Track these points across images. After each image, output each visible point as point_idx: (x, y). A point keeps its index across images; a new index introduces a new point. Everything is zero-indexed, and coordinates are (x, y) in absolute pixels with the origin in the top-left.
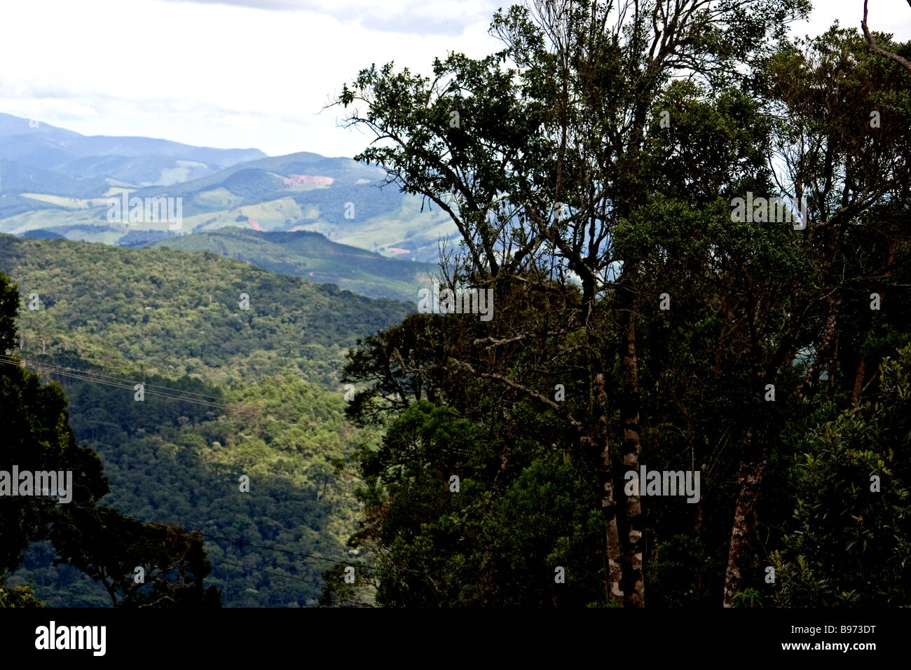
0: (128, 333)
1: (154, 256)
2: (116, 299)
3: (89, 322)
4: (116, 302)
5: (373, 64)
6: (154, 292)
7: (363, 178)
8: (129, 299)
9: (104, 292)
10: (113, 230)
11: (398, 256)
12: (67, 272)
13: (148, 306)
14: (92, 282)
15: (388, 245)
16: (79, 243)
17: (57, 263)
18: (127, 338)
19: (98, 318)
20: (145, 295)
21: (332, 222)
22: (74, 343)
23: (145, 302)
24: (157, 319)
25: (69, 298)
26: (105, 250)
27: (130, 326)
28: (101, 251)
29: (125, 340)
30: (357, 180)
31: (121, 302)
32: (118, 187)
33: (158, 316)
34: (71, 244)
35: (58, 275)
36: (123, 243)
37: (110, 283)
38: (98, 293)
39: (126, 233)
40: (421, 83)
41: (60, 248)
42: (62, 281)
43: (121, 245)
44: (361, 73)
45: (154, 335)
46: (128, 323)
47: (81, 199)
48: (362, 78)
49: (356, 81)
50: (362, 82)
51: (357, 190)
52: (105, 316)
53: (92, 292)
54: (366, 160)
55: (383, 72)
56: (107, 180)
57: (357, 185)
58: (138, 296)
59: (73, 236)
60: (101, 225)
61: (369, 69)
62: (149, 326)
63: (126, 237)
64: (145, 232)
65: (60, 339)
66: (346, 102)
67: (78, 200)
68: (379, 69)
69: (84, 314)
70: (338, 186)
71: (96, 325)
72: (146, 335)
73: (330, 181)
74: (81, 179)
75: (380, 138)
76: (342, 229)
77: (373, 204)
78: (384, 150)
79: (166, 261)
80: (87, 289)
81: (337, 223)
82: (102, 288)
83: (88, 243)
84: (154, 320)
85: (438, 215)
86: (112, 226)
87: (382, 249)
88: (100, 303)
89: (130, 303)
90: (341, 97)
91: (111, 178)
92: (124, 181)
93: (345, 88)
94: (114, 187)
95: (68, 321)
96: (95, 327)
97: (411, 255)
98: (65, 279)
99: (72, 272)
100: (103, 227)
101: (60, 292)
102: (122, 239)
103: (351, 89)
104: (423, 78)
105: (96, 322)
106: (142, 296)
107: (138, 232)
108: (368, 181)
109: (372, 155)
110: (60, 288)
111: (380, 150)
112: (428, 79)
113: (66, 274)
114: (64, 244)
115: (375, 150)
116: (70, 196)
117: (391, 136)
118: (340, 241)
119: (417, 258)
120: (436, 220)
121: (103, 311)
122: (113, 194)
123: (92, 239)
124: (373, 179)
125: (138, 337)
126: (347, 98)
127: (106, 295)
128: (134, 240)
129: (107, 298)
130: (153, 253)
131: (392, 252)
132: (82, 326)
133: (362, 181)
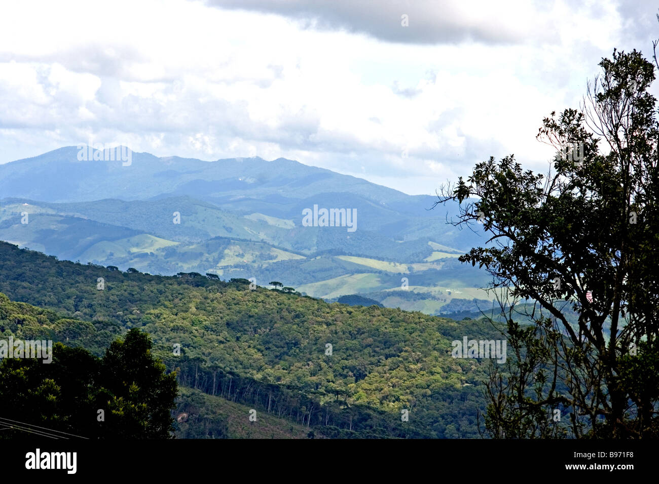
0: (444, 411)
1: (475, 328)
2: (432, 373)
3: (401, 397)
4: (432, 377)
5: (492, 158)
6: (474, 367)
8: (446, 374)
9: (419, 365)
10: (434, 298)
12: (380, 342)
13: (467, 382)
14: (406, 354)
16: (393, 311)
17: (370, 331)
18: (443, 417)
19: (412, 393)
20: (463, 371)
22: (383, 420)
23: (463, 378)
24: (477, 397)
25: (381, 371)
26: (422, 320)
27: (446, 404)
28: (417, 320)
29: (440, 419)
31: (438, 377)
32: (441, 251)
33: (477, 394)
34: (388, 313)
35: (370, 346)
36: (445, 313)
37: (425, 357)
38: (412, 366)
39: (448, 302)
40: (533, 179)
41: (374, 316)
42: (375, 351)
43: (442, 315)
44: (478, 166)
45: (472, 414)
46: (444, 400)
47: (401, 263)
48: (478, 172)
49: (472, 175)
50: (478, 176)
52: (418, 391)
53: (406, 364)
54: (471, 261)
55: (501, 166)
56: (430, 243)
58: (456, 372)
59: (390, 304)
60: (421, 292)
61: (487, 163)
62: (467, 404)
63: (448, 306)
64: (469, 302)
65: (369, 415)
66: (461, 198)
67: (397, 264)
68: (497, 162)
69: (397, 389)
71: (409, 401)
72: (464, 414)
74: (402, 242)
75: (496, 236)
78: (490, 251)
79: (488, 334)
80: (401, 362)
82: (418, 361)
83: (404, 312)
84: (473, 398)
86: (433, 294)
88: (414, 377)
89: (447, 378)
90: (455, 192)
91: (434, 241)
92: (448, 245)
93: (462, 183)
94: (438, 251)
95: (379, 396)
96: (407, 403)
98: (377, 349)
99: (385, 343)
100: (424, 294)
101: (372, 364)
102: (444, 308)
103: (468, 184)
104: (535, 174)
105: (410, 397)
106: (461, 371)
107: (461, 300)
109: (477, 257)
110: (373, 359)
111: (486, 250)
112: (541, 176)
113: (379, 345)
114: (377, 312)
115: (481, 250)
116: (390, 260)
117: (508, 235)
121: (417, 386)
122: (436, 258)
123: (408, 307)
125: (455, 416)
126: (463, 192)
127: (421, 369)
128: (456, 310)
129: (422, 372)
130: (473, 324)
132: (394, 402)
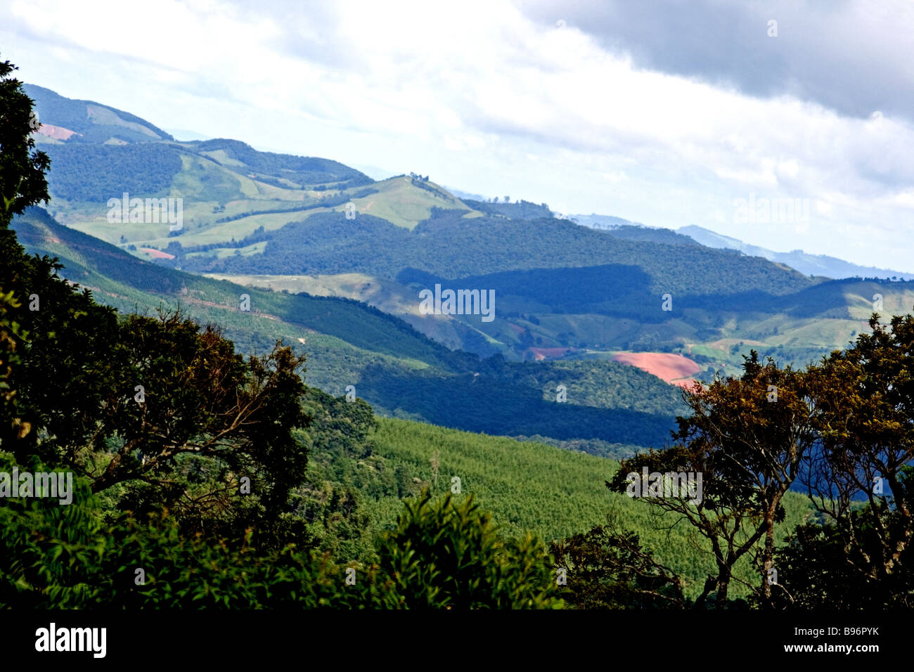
7: (118, 137)
11: (156, 260)
15: (142, 243)
21: (62, 197)
30: (109, 138)
51: (105, 154)
57: (107, 146)
70: (78, 144)
73: (67, 133)
76: (74, 209)
77: (128, 179)
81: (69, 200)
85: (223, 207)
87: (133, 248)
97: (174, 262)
108: (125, 143)
118: (70, 226)
119: (183, 268)
120: (219, 215)
124: (131, 141)
131: (147, 254)
133: (114, 142)
